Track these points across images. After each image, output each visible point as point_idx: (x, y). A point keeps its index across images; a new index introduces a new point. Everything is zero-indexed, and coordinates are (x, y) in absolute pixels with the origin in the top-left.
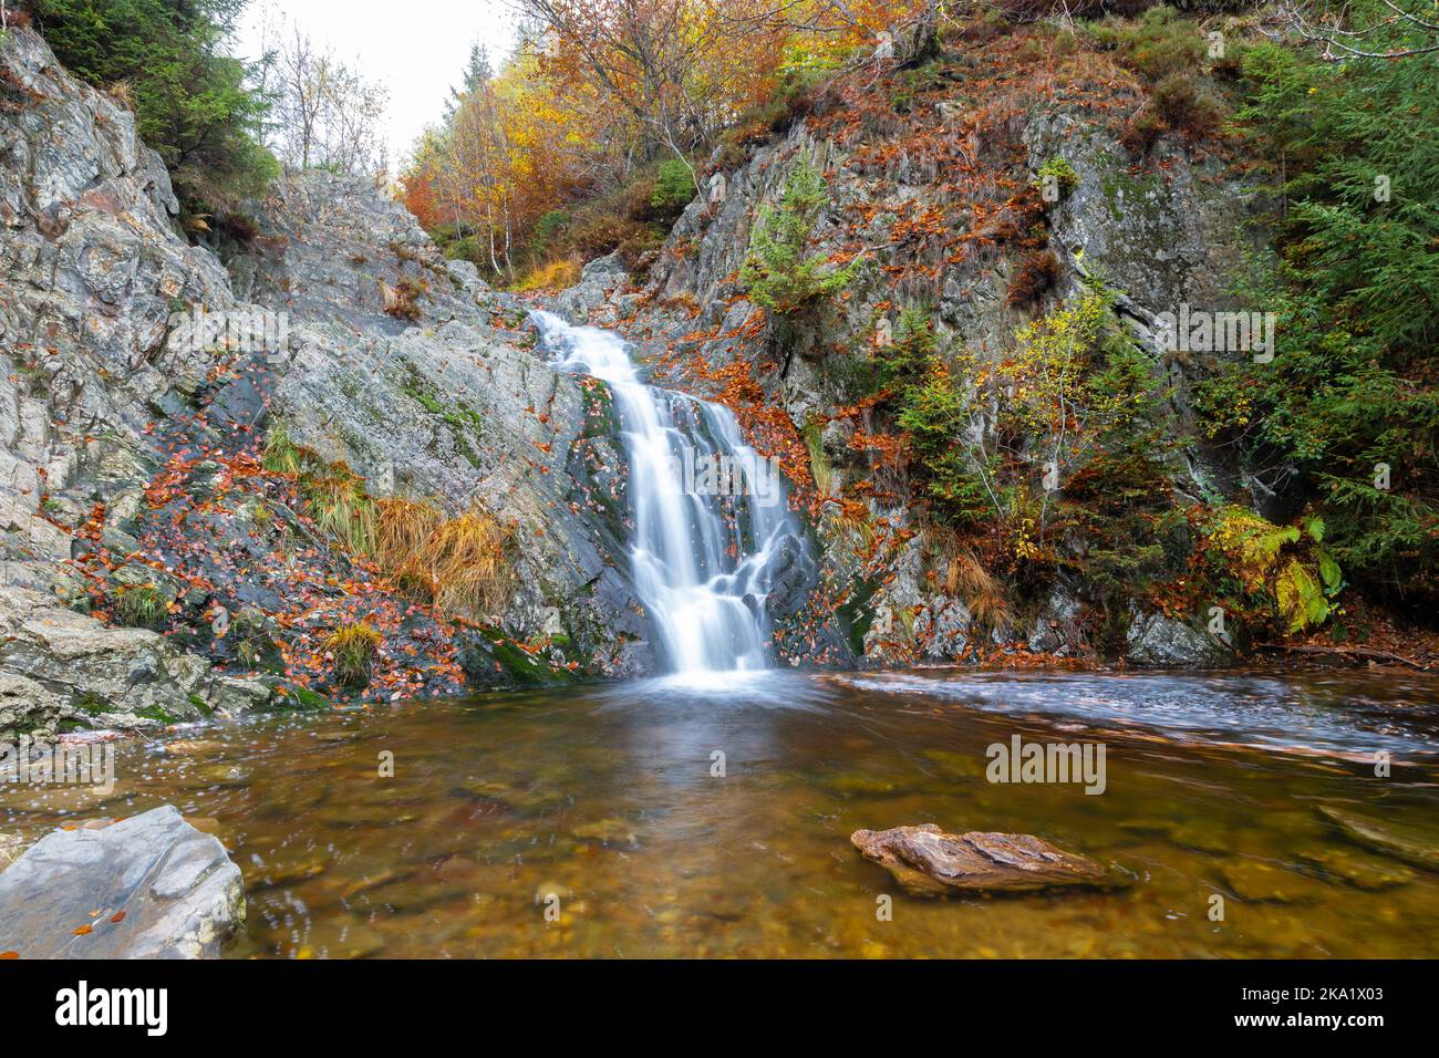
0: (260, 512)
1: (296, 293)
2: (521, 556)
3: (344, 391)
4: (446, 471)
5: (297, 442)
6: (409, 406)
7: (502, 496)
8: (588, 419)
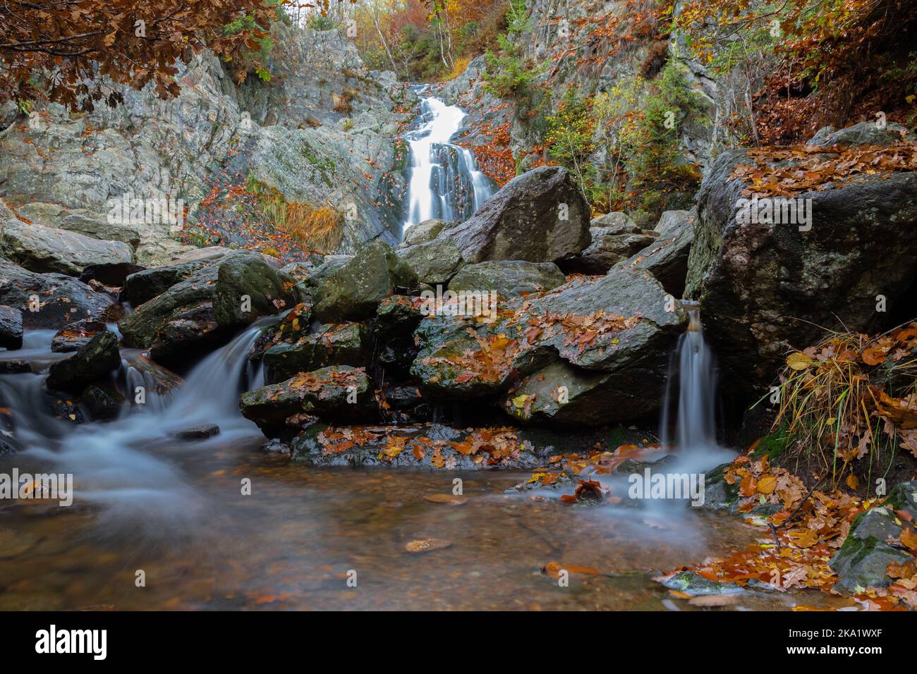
0: (241, 209)
1: (289, 105)
2: (345, 225)
3: (277, 157)
4: (316, 190)
5: (259, 180)
6: (304, 161)
7: (339, 200)
8: (396, 162)
